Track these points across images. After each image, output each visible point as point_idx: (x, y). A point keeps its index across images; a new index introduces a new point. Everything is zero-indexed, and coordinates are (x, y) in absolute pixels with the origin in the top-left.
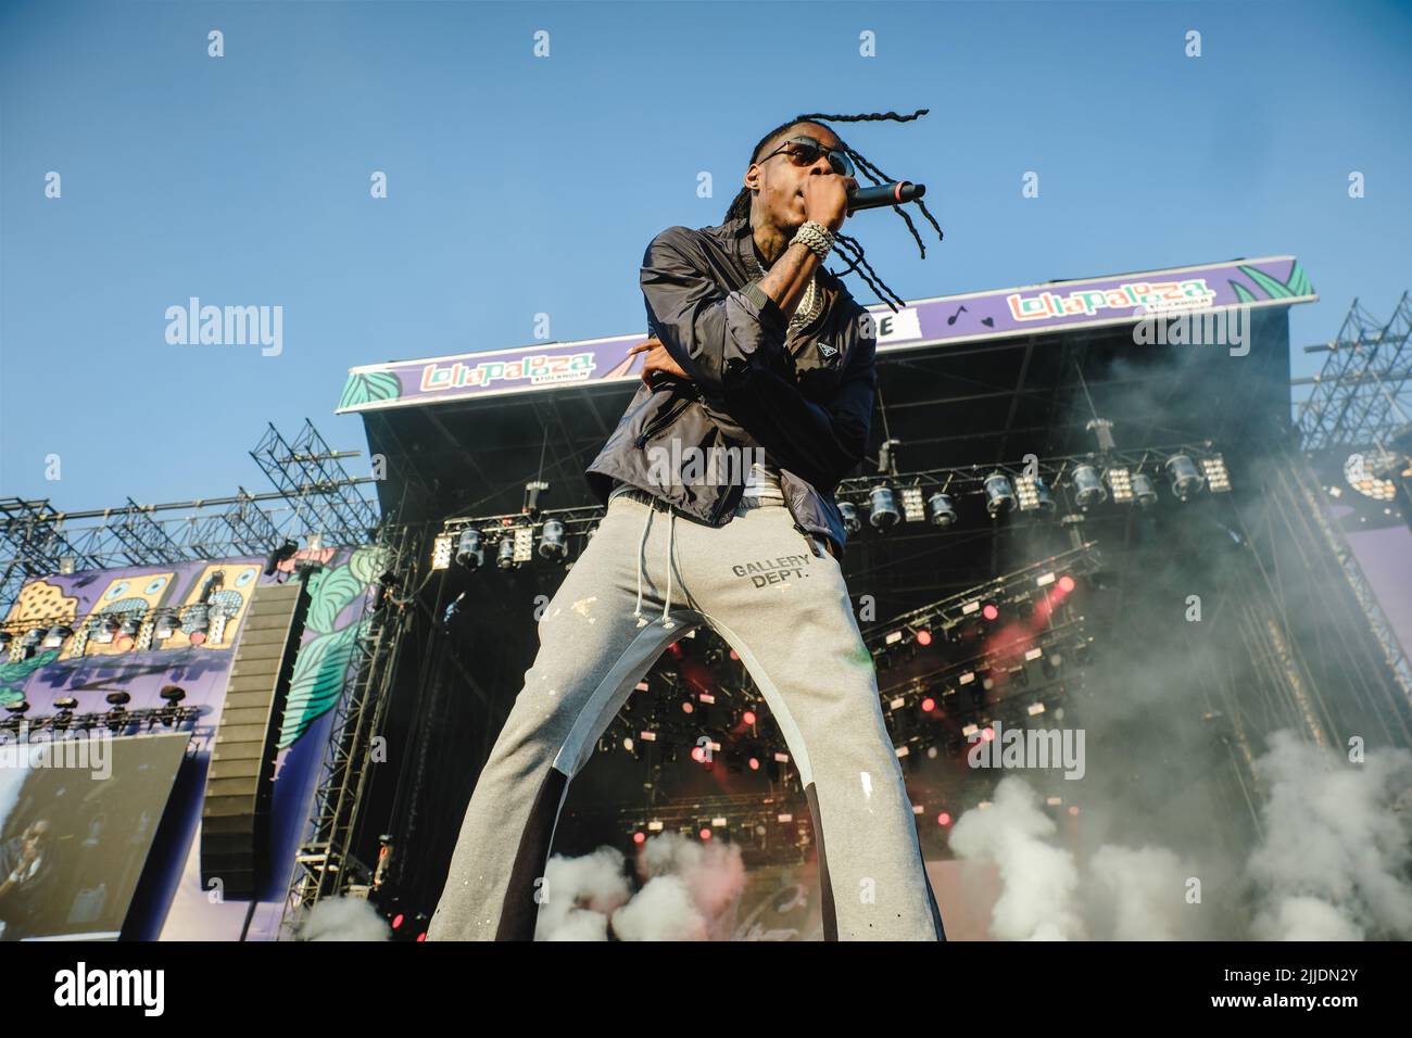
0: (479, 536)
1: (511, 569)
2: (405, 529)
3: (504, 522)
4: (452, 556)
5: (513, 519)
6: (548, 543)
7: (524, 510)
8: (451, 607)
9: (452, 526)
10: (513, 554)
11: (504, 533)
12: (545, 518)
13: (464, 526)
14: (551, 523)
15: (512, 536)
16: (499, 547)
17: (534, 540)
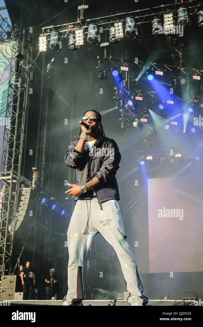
0: (59, 35)
1: (75, 49)
2: (24, 31)
3: (69, 26)
4: (48, 45)
5: (74, 25)
6: (91, 36)
7: (78, 20)
8: (49, 65)
9: (46, 30)
10: (75, 42)
11: (70, 32)
12: (88, 23)
13: (51, 30)
14: (91, 26)
15: (74, 33)
16: (68, 39)
17: (84, 35)
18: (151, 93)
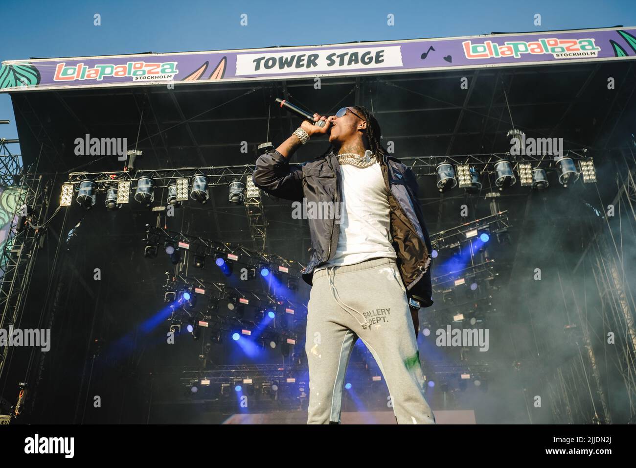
0: (93, 185)
1: (116, 208)
2: (40, 177)
3: (111, 176)
4: (74, 198)
5: (117, 174)
6: (141, 192)
7: (125, 169)
8: (71, 232)
9: (74, 177)
10: (116, 199)
11: (111, 184)
12: (139, 175)
13: (82, 177)
14: (143, 179)
15: (117, 186)
16: (107, 193)
17: (131, 189)
18: (218, 285)
